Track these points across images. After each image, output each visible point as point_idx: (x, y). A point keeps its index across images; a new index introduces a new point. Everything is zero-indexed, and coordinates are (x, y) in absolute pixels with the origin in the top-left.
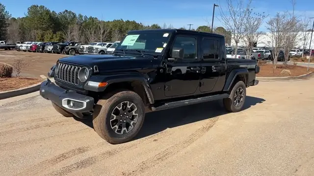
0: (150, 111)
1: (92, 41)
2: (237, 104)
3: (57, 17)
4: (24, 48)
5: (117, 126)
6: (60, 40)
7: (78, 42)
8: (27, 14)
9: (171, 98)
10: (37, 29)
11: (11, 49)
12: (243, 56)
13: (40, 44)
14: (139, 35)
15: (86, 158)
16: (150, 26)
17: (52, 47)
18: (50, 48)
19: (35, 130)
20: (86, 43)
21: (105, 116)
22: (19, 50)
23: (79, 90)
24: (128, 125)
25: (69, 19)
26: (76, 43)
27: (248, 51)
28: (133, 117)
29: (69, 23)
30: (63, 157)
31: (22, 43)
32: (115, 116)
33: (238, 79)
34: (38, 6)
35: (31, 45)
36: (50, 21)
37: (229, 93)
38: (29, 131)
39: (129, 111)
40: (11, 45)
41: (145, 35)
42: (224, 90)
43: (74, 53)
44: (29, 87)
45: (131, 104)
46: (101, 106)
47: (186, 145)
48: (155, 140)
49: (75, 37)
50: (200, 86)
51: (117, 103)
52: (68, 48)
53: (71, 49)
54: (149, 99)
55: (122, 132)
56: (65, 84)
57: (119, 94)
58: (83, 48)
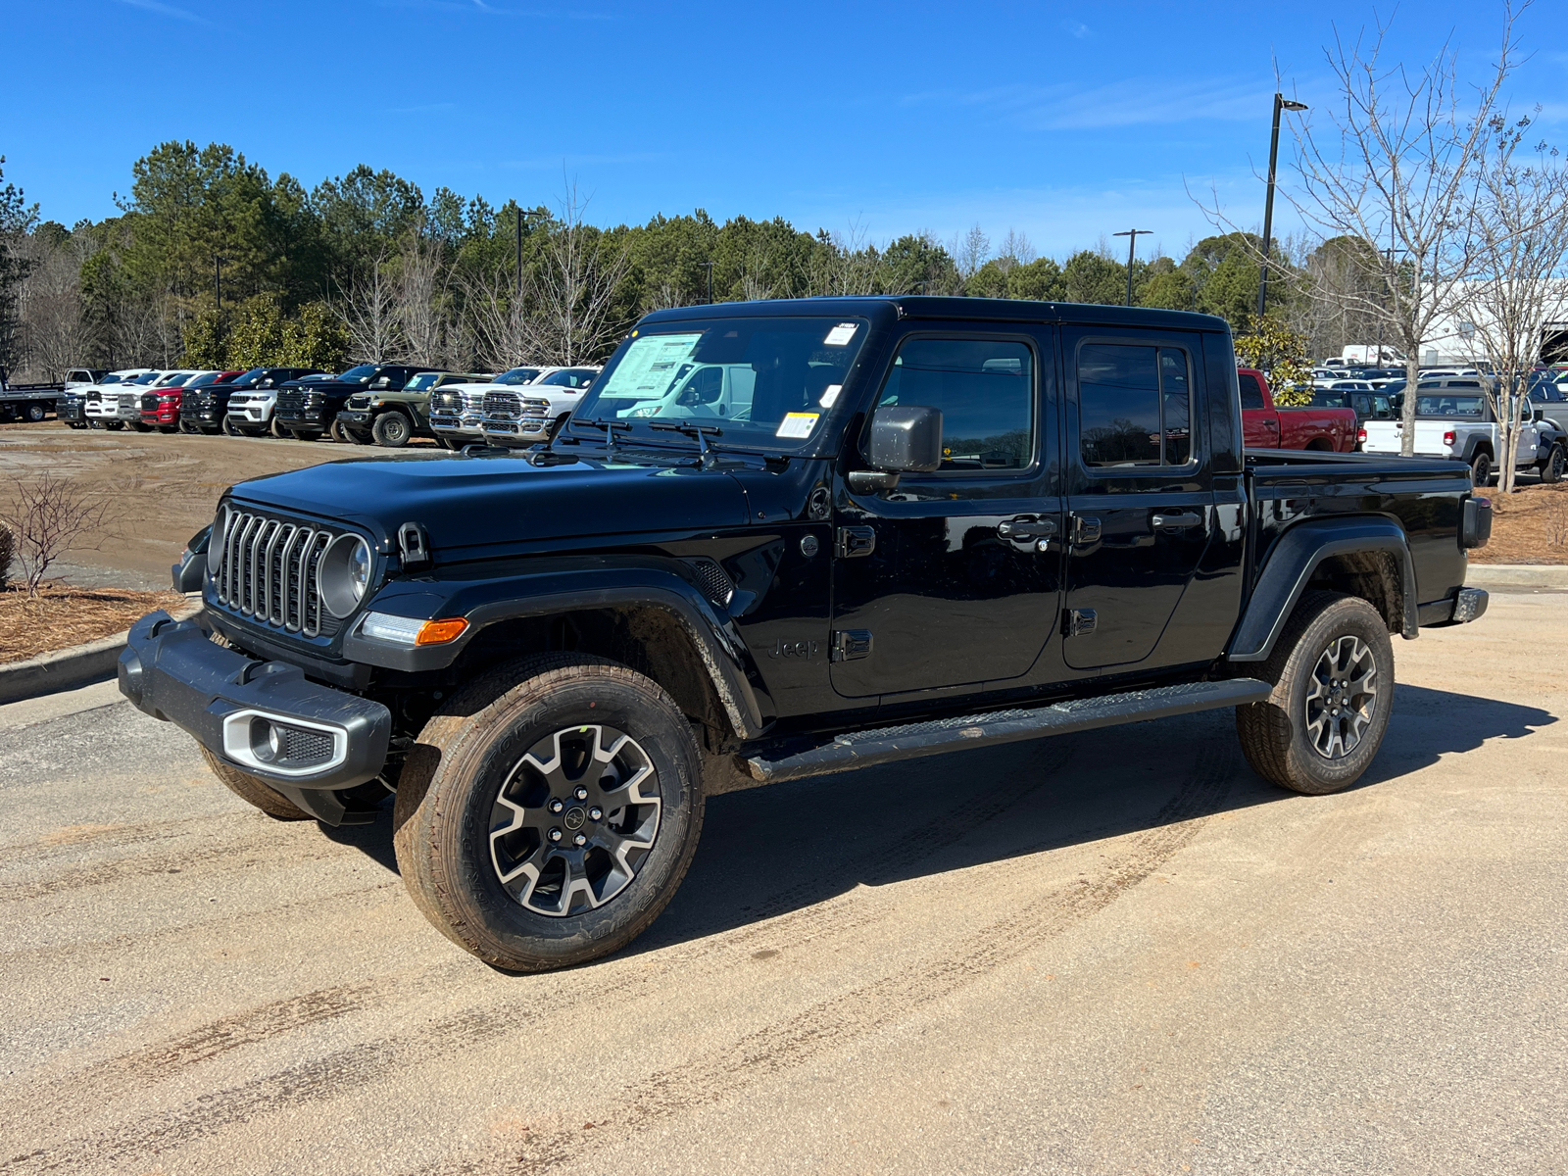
0: (742, 783)
1: (515, 354)
2: (1334, 740)
3: (309, 213)
4: (106, 409)
5: (531, 870)
6: (319, 358)
7: (426, 363)
8: (133, 200)
9: (874, 702)
10: (186, 289)
11: (35, 412)
12: (1480, 427)
13: (205, 384)
14: (695, 338)
15: (340, 1048)
16: (882, 250)
17: (272, 401)
18: (260, 404)
19: (87, 891)
20: (479, 370)
21: (459, 810)
22: (82, 421)
23: (322, 665)
24: (599, 867)
25: (377, 225)
26: (413, 371)
27: (1505, 394)
28: (634, 817)
29: (374, 251)
30: (218, 1037)
31: (99, 377)
32: (519, 813)
33: (1334, 581)
34: (193, 151)
35: (152, 387)
36: (270, 237)
37: (1269, 671)
38: (56, 900)
39: (608, 784)
40: (33, 388)
41: (733, 335)
42: (1234, 657)
43: (401, 432)
44: (92, 647)
45: (617, 738)
46: (434, 755)
47: (942, 984)
48: (764, 955)
49: (410, 335)
50: (1065, 631)
51: (529, 735)
52: (365, 403)
53: (387, 407)
54: (732, 710)
55: (564, 906)
56: (256, 627)
57: (543, 683)
58: (458, 404)
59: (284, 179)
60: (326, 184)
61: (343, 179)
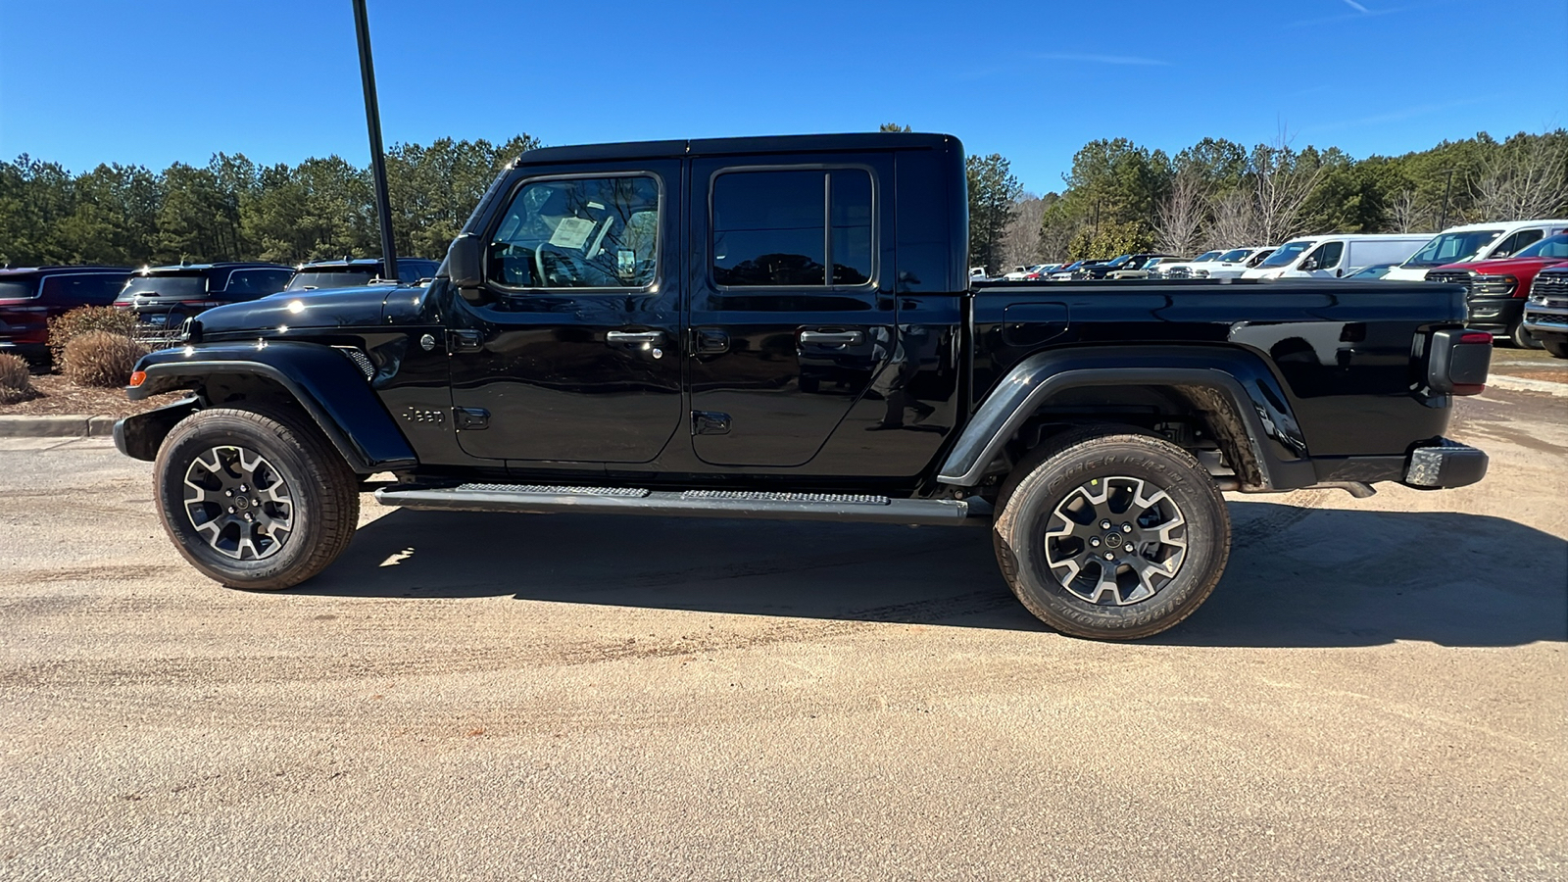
3: (1170, 170)
5: (214, 526)
8: (1071, 179)
9: (499, 464)
32: (199, 491)
34: (1105, 144)
36: (1143, 187)
42: (940, 478)
45: (255, 458)
55: (239, 551)
59: (1157, 152)
60: (1183, 152)
61: (1193, 148)
